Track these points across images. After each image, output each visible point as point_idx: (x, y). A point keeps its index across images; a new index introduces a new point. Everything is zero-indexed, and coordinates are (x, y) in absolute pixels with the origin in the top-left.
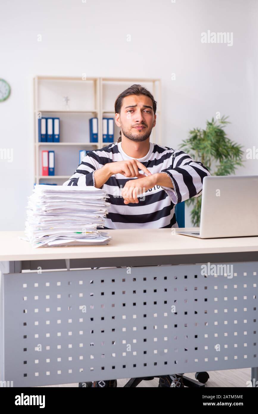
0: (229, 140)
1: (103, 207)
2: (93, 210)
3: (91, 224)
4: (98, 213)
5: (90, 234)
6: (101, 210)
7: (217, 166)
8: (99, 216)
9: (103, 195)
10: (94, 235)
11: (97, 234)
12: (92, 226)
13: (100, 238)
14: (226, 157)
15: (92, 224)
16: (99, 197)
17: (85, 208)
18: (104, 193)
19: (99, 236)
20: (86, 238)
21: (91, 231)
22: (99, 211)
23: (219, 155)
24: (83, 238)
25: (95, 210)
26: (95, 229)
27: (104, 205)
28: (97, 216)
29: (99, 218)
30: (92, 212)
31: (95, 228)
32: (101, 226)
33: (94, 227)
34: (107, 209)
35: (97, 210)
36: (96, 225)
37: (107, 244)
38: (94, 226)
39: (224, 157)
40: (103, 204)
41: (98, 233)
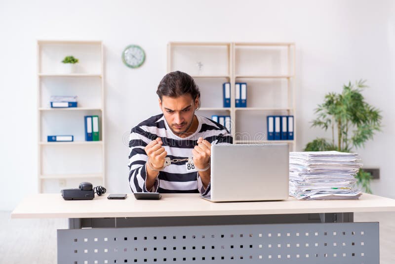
0: (367, 105)
7: (354, 131)
14: (364, 122)
23: (356, 120)
24: (339, 193)
37: (358, 199)
39: (362, 122)
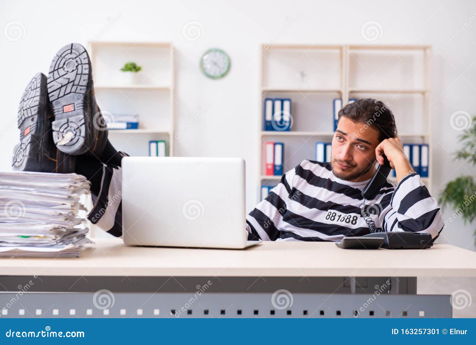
3: (43, 224)
4: (60, 209)
5: (42, 239)
6: (63, 204)
8: (61, 214)
10: (49, 241)
11: (54, 240)
12: (45, 228)
13: (60, 247)
15: (46, 224)
17: (37, 200)
19: (57, 243)
20: (36, 245)
21: (42, 235)
22: (61, 205)
24: (32, 245)
25: (54, 203)
26: (51, 232)
27: (66, 197)
28: (56, 213)
29: (60, 216)
30: (49, 206)
31: (51, 230)
32: (63, 227)
33: (47, 229)
34: (72, 203)
35: (56, 203)
36: (51, 226)
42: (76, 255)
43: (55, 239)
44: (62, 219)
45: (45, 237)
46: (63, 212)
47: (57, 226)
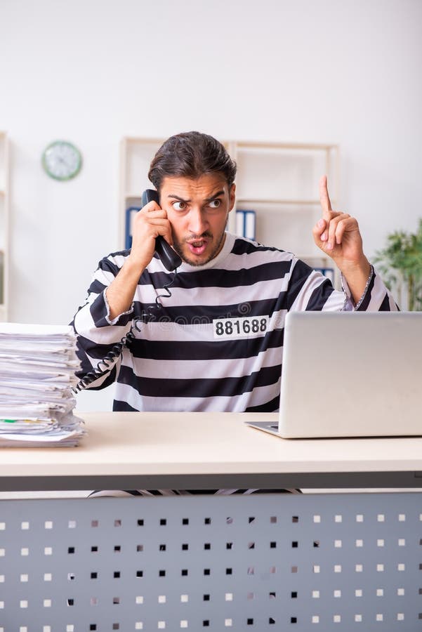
1: (64, 368)
2: (44, 374)
3: (36, 404)
4: (55, 382)
5: (33, 424)
6: (60, 375)
8: (56, 389)
9: (65, 344)
11: (49, 424)
15: (40, 403)
16: (56, 349)
18: (67, 339)
19: (54, 428)
20: (25, 432)
21: (34, 419)
22: (56, 377)
24: (19, 432)
26: (45, 414)
27: (64, 366)
28: (51, 388)
29: (56, 392)
30: (41, 378)
31: (45, 411)
32: (61, 407)
33: (40, 411)
35: (50, 374)
36: (45, 406)
37: (76, 446)
38: (40, 408)
40: (64, 363)
41: (51, 422)
42: (75, 443)
43: (52, 424)
44: (58, 396)
45: (38, 421)
46: (60, 387)
47: (53, 405)
